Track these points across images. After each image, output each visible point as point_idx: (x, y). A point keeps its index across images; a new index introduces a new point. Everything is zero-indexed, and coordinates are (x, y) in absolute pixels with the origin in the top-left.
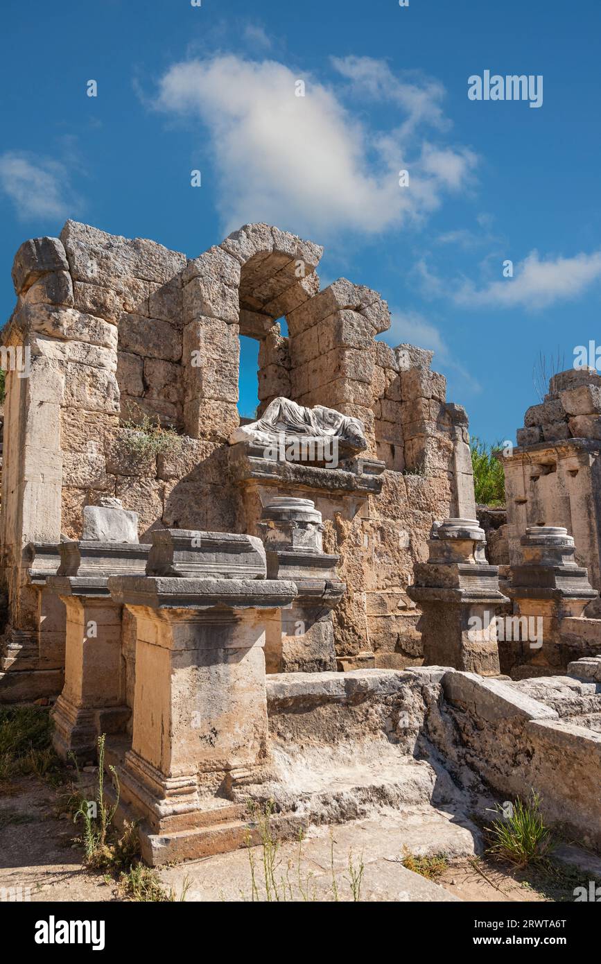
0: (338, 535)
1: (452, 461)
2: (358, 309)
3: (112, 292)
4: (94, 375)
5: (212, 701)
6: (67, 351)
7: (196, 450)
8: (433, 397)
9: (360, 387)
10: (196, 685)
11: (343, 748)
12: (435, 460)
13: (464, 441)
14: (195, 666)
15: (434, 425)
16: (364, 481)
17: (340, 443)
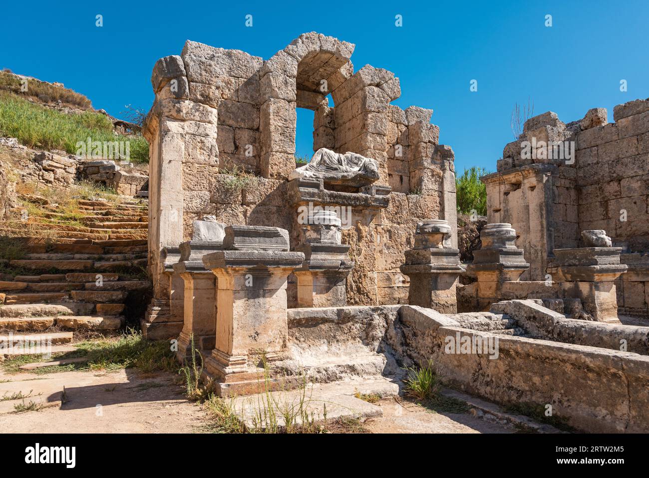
0: (358, 235)
1: (441, 184)
2: (379, 85)
3: (213, 88)
4: (202, 142)
5: (256, 317)
6: (186, 127)
7: (267, 185)
8: (429, 142)
9: (378, 138)
10: (247, 308)
11: (334, 347)
12: (429, 184)
13: (451, 170)
14: (246, 299)
15: (429, 161)
16: (376, 200)
17: (357, 177)
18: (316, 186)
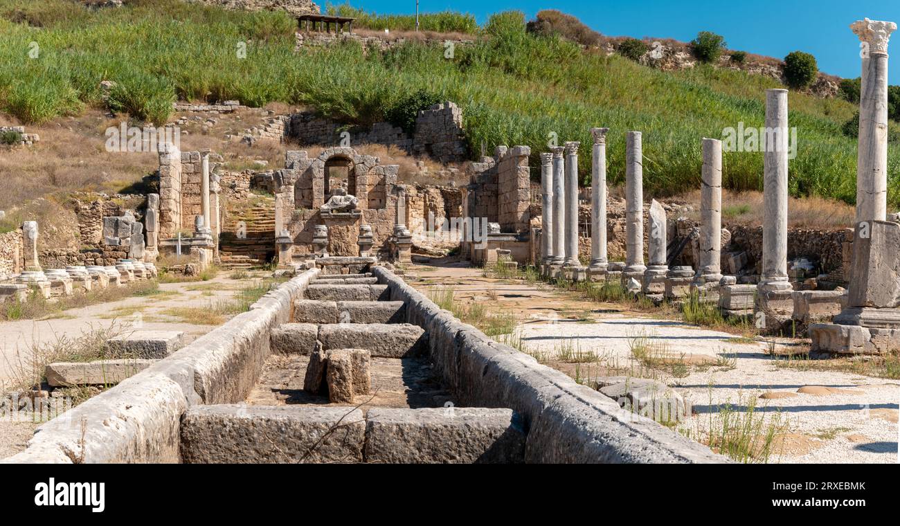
1: (397, 203)
2: (363, 163)
3: (292, 180)
4: (289, 199)
6: (283, 195)
7: (313, 212)
8: (391, 184)
12: (390, 203)
15: (390, 193)
16: (354, 215)
17: (347, 206)
18: (328, 213)
